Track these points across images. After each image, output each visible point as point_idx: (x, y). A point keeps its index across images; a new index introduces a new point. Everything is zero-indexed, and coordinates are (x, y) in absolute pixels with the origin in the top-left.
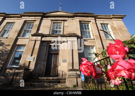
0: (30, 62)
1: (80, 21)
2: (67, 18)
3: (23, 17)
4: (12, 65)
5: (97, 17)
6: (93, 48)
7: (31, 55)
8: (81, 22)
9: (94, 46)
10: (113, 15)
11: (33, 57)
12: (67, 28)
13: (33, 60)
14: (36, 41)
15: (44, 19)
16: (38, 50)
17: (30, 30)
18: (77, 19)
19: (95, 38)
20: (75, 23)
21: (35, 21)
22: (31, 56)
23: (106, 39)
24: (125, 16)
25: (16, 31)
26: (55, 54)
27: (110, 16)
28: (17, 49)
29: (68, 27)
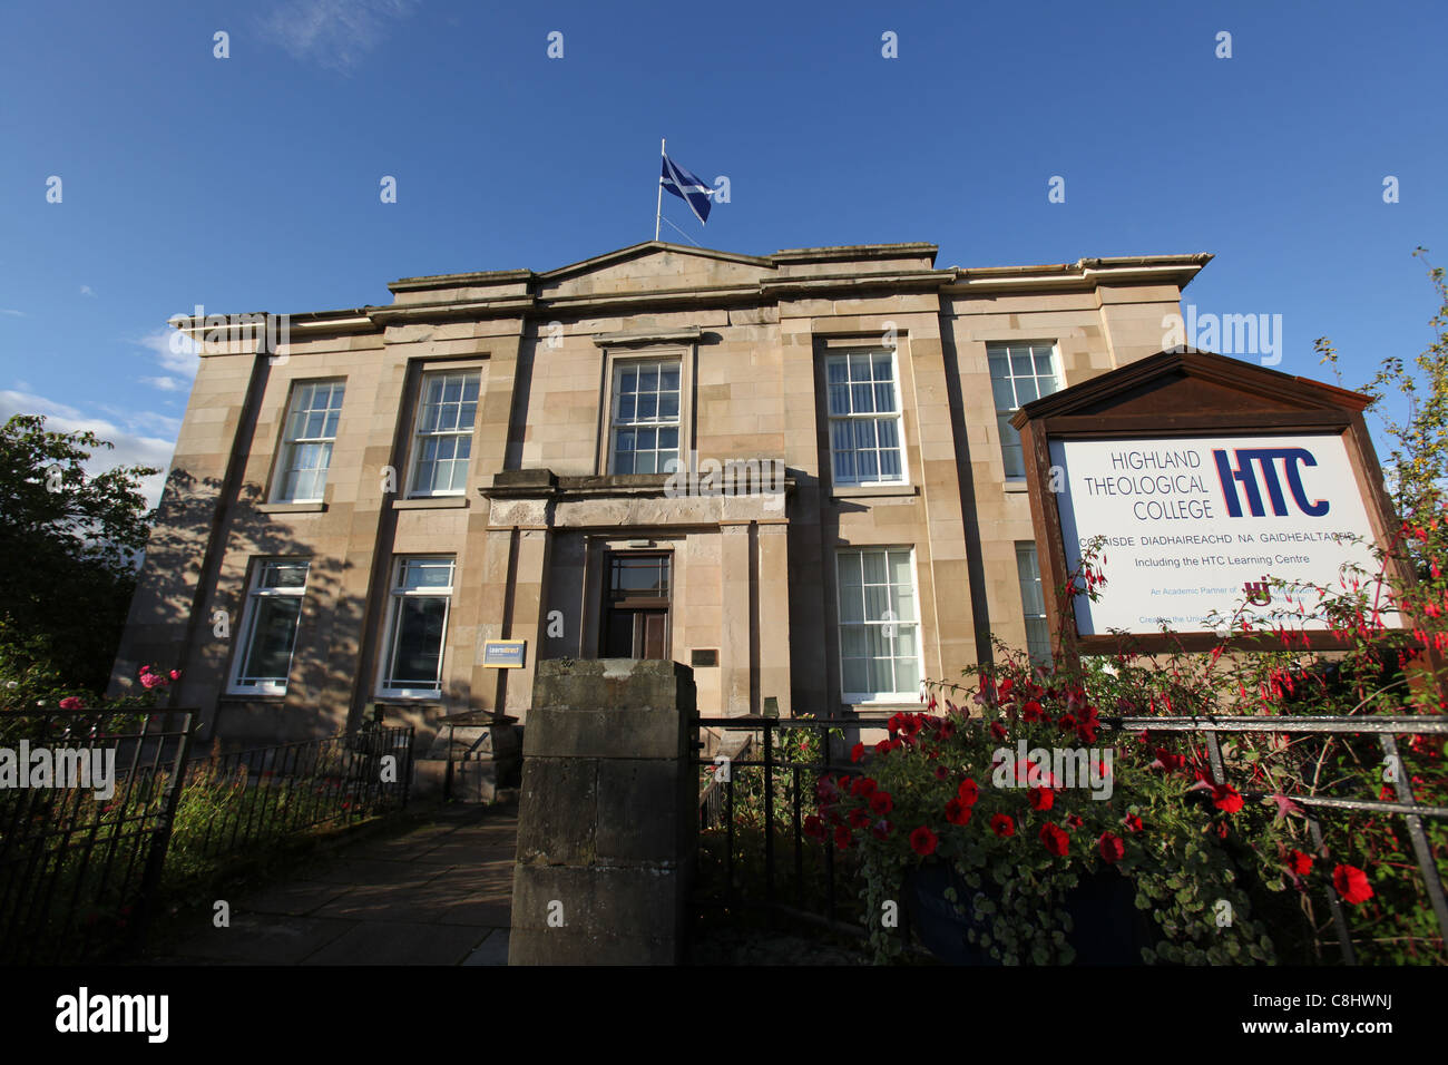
0: (503, 672)
1: (819, 340)
2: (719, 317)
3: (392, 333)
4: (395, 686)
5: (961, 285)
6: (905, 557)
7: (500, 627)
8: (832, 344)
9: (912, 546)
10: (1100, 265)
11: (517, 641)
12: (722, 406)
13: (520, 658)
14: (516, 532)
15: (542, 330)
16: (538, 599)
17: (456, 431)
18: (799, 322)
19: (923, 482)
20: (777, 355)
21: (486, 356)
22: (506, 634)
23: (1005, 487)
24: (1203, 262)
25: (370, 455)
26: (644, 611)
27: (1072, 270)
28: (401, 584)
29: (727, 397)
